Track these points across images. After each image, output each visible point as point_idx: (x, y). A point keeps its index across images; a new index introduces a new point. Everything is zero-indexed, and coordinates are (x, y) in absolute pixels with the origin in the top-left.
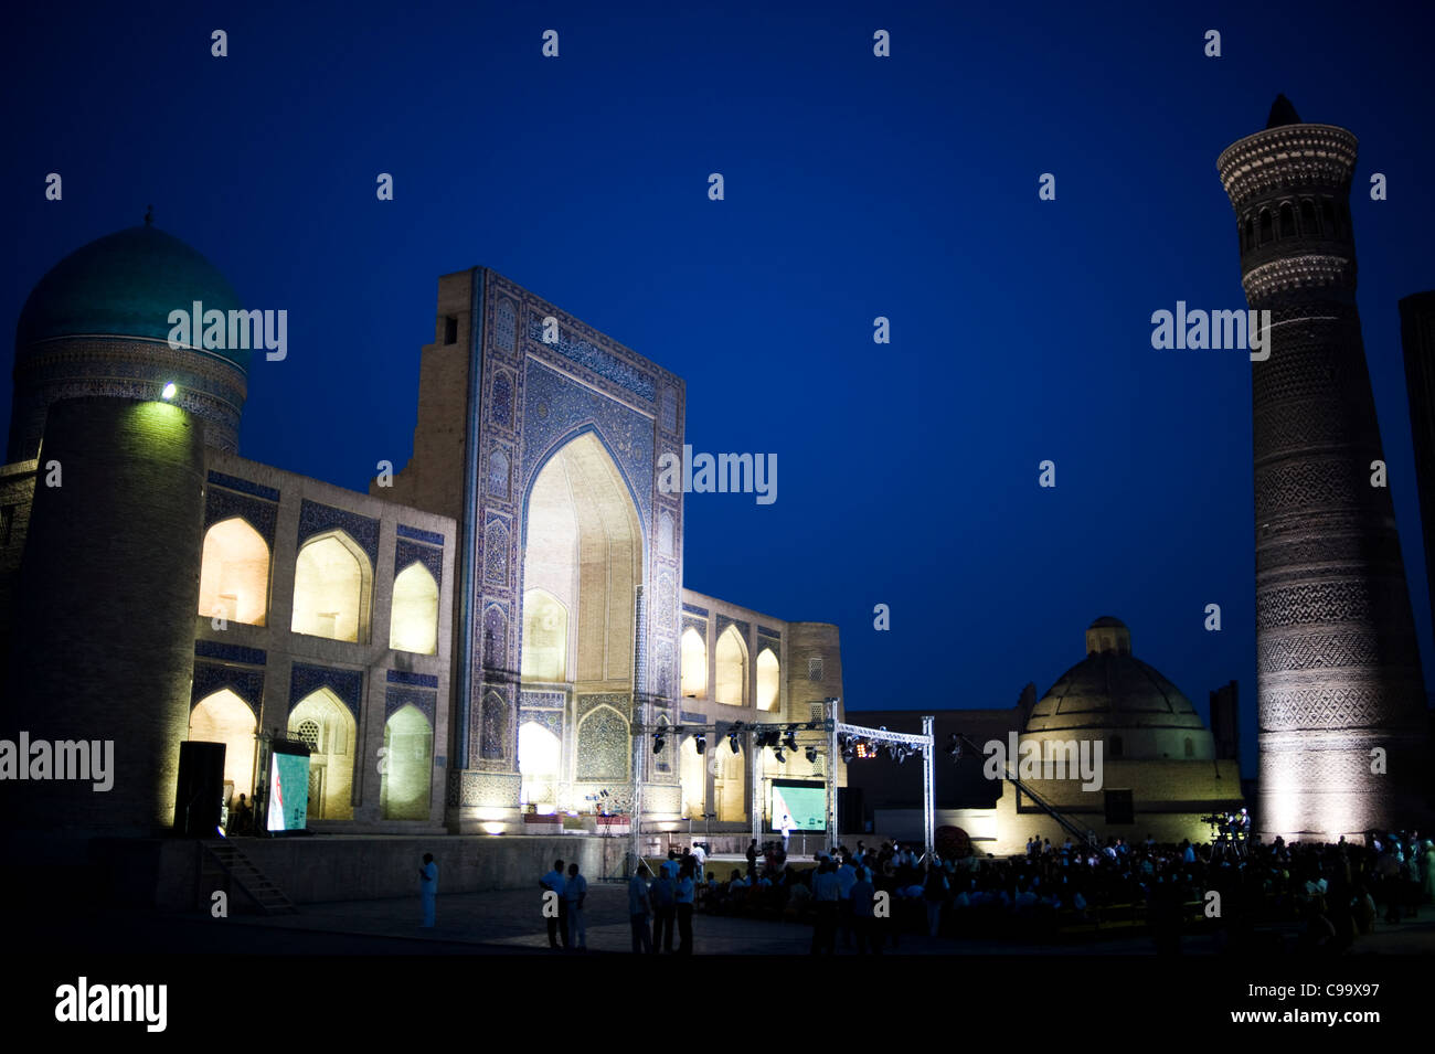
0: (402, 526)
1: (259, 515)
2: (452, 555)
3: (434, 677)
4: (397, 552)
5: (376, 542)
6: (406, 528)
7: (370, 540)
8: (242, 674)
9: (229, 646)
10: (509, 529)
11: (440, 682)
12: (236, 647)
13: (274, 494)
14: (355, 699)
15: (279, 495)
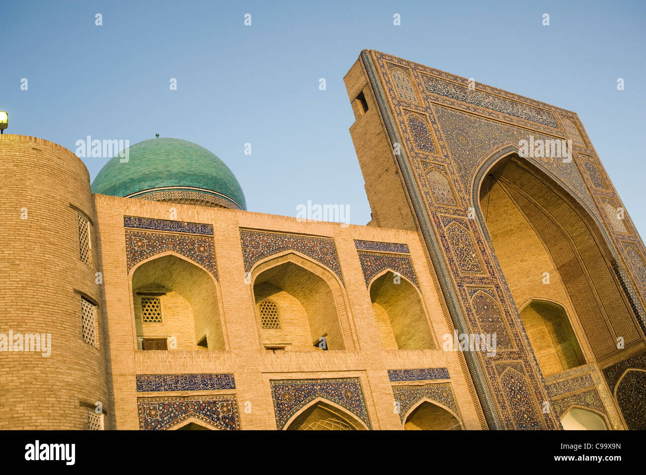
0: (360, 241)
1: (193, 249)
2: (423, 260)
3: (443, 369)
4: (362, 264)
5: (336, 258)
6: (365, 242)
7: (328, 257)
8: (209, 403)
9: (184, 377)
10: (468, 228)
11: (451, 372)
12: (193, 376)
13: (206, 229)
14: (359, 406)
15: (212, 230)
